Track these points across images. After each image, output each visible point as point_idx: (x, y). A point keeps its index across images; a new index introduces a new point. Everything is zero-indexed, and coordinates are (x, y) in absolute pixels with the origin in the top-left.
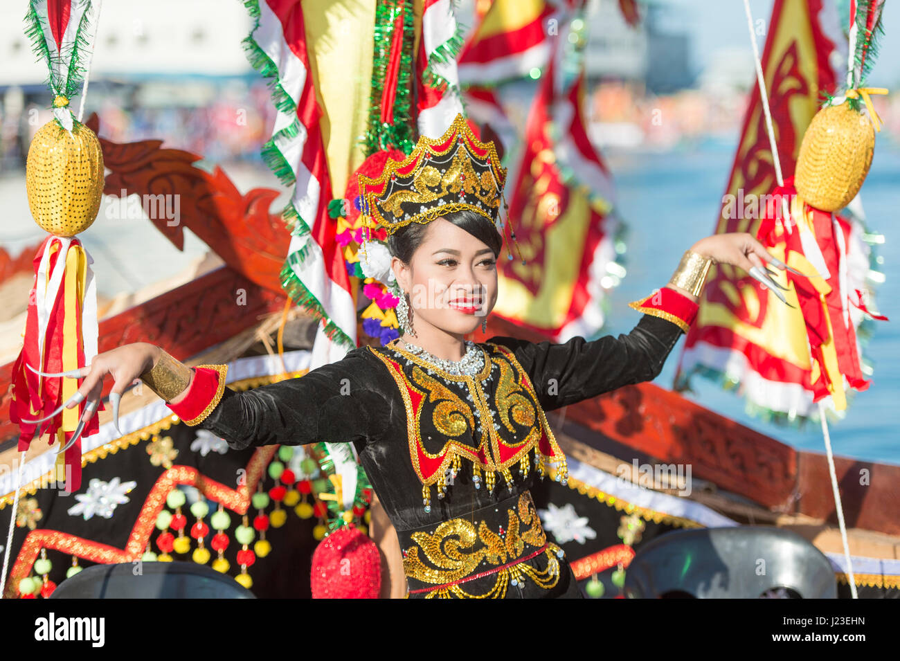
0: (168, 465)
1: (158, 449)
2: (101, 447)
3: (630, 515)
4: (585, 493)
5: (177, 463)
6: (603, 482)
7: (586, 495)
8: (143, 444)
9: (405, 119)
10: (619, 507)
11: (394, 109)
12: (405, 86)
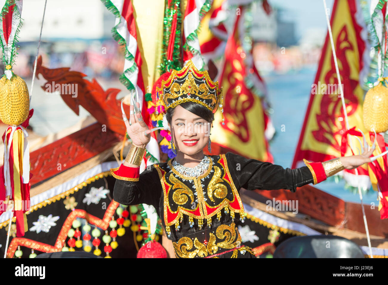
0: (73, 209)
1: (69, 202)
2: (44, 201)
3: (273, 230)
4: (254, 221)
5: (77, 208)
6: (262, 216)
7: (254, 222)
8: (62, 200)
9: (177, 59)
10: (269, 226)
11: (173, 54)
12: (177, 44)
